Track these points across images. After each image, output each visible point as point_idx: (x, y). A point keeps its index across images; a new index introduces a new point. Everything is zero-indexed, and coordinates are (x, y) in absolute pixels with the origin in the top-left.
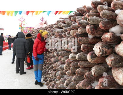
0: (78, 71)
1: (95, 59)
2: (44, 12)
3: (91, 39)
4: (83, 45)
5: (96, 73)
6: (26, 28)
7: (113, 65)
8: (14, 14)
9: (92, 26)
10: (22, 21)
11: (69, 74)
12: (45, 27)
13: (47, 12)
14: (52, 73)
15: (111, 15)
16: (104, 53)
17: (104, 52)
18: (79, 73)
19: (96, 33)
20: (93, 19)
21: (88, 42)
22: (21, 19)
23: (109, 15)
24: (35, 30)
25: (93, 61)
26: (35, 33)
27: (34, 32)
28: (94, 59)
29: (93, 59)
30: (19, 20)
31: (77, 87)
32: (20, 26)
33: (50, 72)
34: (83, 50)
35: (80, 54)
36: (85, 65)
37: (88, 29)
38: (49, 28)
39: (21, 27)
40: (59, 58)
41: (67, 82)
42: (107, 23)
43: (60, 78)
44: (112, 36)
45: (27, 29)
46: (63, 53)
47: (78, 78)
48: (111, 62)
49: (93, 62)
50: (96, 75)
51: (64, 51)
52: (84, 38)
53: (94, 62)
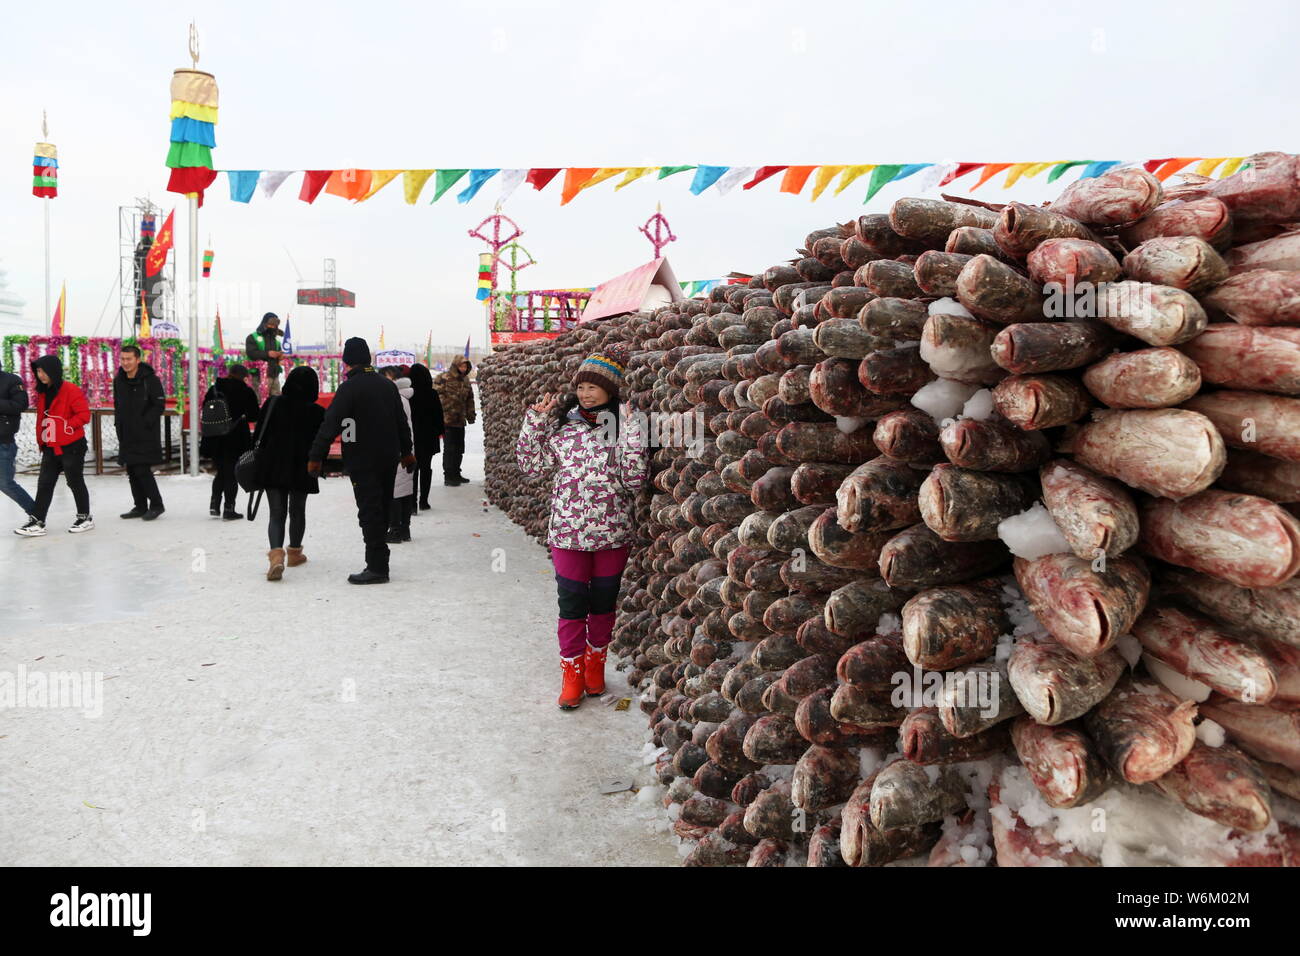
0: (776, 610)
1: (847, 548)
2: (667, 171)
3: (849, 436)
4: (802, 468)
5: (839, 616)
6: (530, 295)
7: (899, 576)
8: (431, 186)
9: (841, 367)
10: (497, 245)
11: (743, 628)
12: (653, 319)
13: (692, 174)
14: (674, 630)
15: (911, 327)
16: (876, 515)
17: (875, 512)
18: (782, 623)
19: (860, 406)
20: (839, 334)
21: (831, 451)
22: (492, 223)
23: (901, 325)
24: (587, 326)
25: (837, 556)
26: (588, 348)
27: (577, 340)
28: (839, 549)
29: (835, 544)
30: (474, 234)
31: (768, 697)
32: (484, 275)
33: (667, 625)
34: (802, 494)
35: (791, 518)
36: (818, 575)
37: (818, 386)
38: (672, 326)
39: (487, 284)
40: (707, 535)
41: (736, 679)
42: (896, 364)
43: (706, 659)
44: (897, 436)
45: (537, 301)
46: (720, 508)
47: (780, 649)
48: (889, 560)
49: (835, 562)
50: (841, 628)
51: (724, 498)
52: (811, 431)
53: (843, 561)
